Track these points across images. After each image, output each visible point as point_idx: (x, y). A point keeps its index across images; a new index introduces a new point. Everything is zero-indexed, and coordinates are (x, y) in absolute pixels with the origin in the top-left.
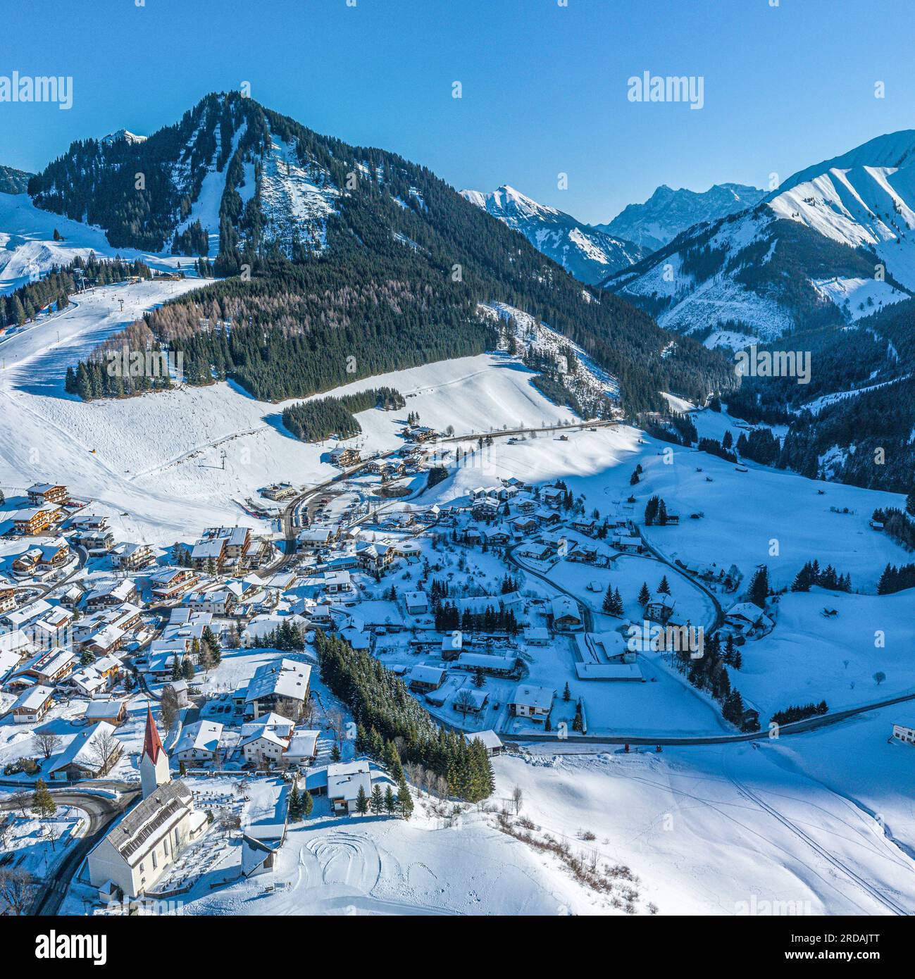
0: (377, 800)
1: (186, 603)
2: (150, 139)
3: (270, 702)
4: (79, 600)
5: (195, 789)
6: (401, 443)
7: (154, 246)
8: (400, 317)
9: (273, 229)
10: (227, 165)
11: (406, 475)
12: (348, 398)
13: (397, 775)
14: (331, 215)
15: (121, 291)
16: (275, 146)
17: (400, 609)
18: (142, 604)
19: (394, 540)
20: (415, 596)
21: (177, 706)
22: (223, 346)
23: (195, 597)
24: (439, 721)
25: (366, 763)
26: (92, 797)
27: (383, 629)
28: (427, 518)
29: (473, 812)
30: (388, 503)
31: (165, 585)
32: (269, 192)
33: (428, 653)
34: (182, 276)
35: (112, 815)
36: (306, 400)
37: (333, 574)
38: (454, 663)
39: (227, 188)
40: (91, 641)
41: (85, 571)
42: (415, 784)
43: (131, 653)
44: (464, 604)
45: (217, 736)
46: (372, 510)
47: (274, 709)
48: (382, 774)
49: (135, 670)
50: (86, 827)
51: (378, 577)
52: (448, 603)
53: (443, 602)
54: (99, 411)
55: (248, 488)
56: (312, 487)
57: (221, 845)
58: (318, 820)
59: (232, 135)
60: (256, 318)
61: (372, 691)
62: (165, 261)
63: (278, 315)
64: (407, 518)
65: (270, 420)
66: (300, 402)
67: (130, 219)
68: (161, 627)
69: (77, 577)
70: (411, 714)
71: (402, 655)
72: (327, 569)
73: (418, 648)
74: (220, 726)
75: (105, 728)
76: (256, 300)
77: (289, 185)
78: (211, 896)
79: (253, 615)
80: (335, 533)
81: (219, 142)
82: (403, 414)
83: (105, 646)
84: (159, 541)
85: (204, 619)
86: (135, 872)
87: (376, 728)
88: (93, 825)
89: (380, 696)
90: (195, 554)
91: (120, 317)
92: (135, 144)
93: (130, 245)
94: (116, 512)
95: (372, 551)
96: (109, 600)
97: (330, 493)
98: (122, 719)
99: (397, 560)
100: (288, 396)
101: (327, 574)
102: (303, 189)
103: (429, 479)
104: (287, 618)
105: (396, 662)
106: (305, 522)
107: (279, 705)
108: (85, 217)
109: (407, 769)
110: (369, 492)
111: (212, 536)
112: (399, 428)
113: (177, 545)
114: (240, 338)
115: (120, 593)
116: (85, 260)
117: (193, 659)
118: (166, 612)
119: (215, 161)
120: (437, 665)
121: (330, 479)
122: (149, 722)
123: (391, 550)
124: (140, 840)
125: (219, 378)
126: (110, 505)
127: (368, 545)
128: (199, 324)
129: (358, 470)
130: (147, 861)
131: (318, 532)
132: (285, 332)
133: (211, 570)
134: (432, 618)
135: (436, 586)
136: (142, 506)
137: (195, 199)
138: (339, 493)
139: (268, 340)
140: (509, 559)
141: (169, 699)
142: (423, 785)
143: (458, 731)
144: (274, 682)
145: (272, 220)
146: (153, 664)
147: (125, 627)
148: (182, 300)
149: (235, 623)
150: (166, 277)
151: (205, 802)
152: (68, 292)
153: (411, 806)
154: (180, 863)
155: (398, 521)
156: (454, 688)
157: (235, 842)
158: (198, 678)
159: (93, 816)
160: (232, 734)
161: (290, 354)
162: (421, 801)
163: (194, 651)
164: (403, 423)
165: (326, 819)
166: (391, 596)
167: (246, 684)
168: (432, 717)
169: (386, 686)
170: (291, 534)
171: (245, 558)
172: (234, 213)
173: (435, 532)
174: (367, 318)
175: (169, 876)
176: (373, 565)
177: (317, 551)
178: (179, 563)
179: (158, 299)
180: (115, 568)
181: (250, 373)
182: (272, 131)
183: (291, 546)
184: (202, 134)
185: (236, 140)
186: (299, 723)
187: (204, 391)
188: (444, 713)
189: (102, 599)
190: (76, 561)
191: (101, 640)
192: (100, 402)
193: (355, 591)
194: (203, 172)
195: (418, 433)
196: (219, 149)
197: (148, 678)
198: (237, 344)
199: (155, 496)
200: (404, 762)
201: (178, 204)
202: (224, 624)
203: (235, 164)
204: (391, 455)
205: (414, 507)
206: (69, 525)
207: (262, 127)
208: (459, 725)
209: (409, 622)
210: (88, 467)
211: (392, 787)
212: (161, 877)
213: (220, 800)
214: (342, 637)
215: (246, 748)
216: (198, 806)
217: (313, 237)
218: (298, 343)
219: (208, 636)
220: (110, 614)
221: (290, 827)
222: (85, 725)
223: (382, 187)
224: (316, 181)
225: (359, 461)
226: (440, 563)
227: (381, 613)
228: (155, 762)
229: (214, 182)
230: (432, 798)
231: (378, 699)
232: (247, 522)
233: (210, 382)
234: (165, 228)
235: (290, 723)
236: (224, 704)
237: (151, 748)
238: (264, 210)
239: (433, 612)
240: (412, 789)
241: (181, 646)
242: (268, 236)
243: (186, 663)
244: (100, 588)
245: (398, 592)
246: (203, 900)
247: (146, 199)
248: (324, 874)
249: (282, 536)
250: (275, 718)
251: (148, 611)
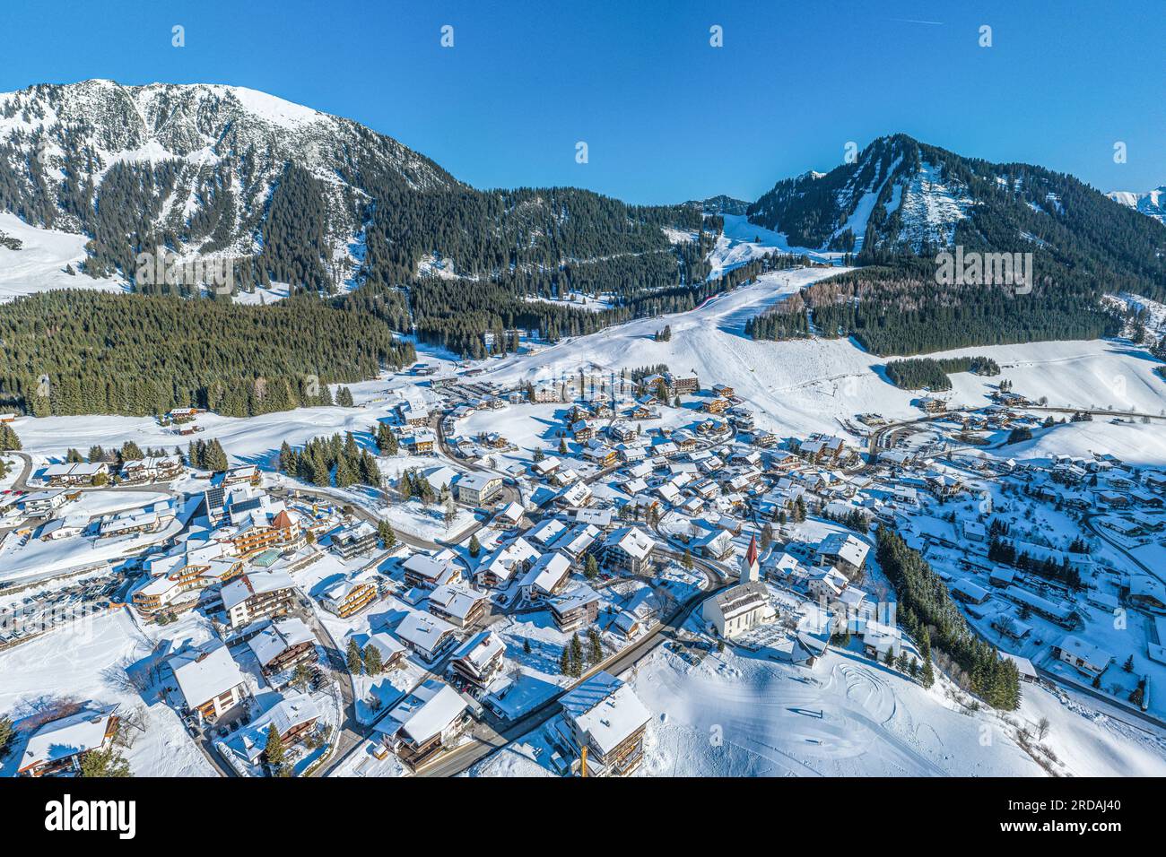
0: (903, 662)
1: (790, 476)
2: (828, 175)
3: (834, 560)
4: (727, 456)
5: (772, 593)
6: (989, 403)
7: (816, 245)
8: (1011, 301)
9: (908, 232)
10: (880, 188)
11: (986, 428)
12: (946, 361)
13: (924, 652)
14: (962, 220)
15: (788, 274)
16: (924, 171)
17: (957, 531)
18: (763, 469)
19: (964, 478)
20: (973, 525)
21: (771, 538)
22: (850, 314)
23: (797, 474)
24: (974, 629)
25: (900, 632)
26: (712, 569)
27: (937, 542)
28: (1001, 467)
29: (992, 715)
30: (964, 447)
31: (779, 461)
32: (911, 205)
33: (975, 573)
34: (832, 265)
35: (721, 586)
36: (908, 358)
37: (902, 488)
38: (1000, 590)
39: (877, 204)
40: (729, 482)
41: (734, 440)
42: (939, 667)
43: (750, 496)
44: (1022, 546)
45: (793, 566)
46: (948, 449)
47: (835, 565)
48: (911, 646)
49: (751, 507)
50: (706, 585)
51: (941, 501)
52: (1006, 541)
53: (1001, 539)
54: (760, 347)
55: (849, 413)
56: (898, 422)
57: (780, 634)
58: (852, 653)
59: (889, 165)
60: (880, 297)
61: (917, 583)
62: (821, 255)
63: (898, 294)
64: (981, 463)
65: (875, 368)
66: (903, 359)
67: (804, 228)
68: (772, 486)
69: (728, 443)
70: (949, 611)
71: (950, 566)
72: (898, 483)
73: (967, 567)
74: (796, 561)
75: (726, 533)
76: (883, 283)
77: (929, 199)
78: (768, 662)
79: (834, 498)
80: (911, 458)
81: (877, 172)
82: (996, 380)
83: (736, 487)
84: (781, 434)
85: (799, 490)
86: (727, 623)
87: (914, 611)
88: (710, 586)
89: (923, 589)
90: (802, 447)
91: (785, 290)
92: (817, 179)
93: (801, 245)
94: (759, 410)
95: (941, 480)
96: (744, 461)
97: (913, 429)
98: (737, 533)
99: (962, 493)
100: (893, 353)
101: (897, 487)
102: (940, 201)
103: (1011, 436)
104: (859, 508)
105: (943, 570)
106: (888, 445)
107: (840, 564)
108: (776, 228)
109: (935, 652)
110: (949, 435)
111: (816, 438)
112: (989, 391)
113: (791, 439)
114: (864, 309)
115: (751, 459)
116: (771, 254)
117: (787, 513)
118: (777, 478)
119: (872, 186)
120: (984, 586)
121: (916, 418)
122: (752, 540)
123: (958, 484)
124: (734, 607)
125: (844, 335)
126: (756, 405)
127: (938, 475)
128: (836, 298)
129: (942, 417)
130: (735, 621)
131: (897, 454)
132: (901, 307)
133: (811, 460)
134: (987, 548)
135: (996, 524)
136: (775, 409)
137: (851, 213)
138: (920, 431)
139: (886, 312)
140: (1085, 523)
141: (767, 532)
142: (947, 670)
143: (991, 645)
144: (840, 547)
145: (908, 226)
146: (762, 507)
147: (750, 480)
148: (828, 281)
149: (820, 499)
150: (820, 265)
151: (776, 604)
152: (757, 273)
153: (932, 682)
154: (754, 633)
155: (970, 464)
156: (995, 610)
157: (790, 638)
158: (788, 525)
159: (711, 581)
160: (803, 570)
161: (902, 323)
162: (942, 681)
163: (789, 508)
164: (995, 387)
165: (858, 655)
166: (951, 519)
167: (819, 541)
168: (968, 624)
169: (930, 584)
170: (875, 450)
171: (836, 459)
172: (879, 221)
173: (1007, 481)
174: (977, 300)
175: (745, 637)
176: (939, 491)
177: (892, 468)
178: (791, 451)
179: (811, 280)
180: (751, 443)
181: (867, 334)
182: (923, 160)
183: (873, 459)
184: (867, 167)
185: (890, 170)
186: (852, 581)
187: (831, 343)
188: (982, 626)
189: (740, 459)
190: (730, 433)
191: (735, 483)
192: (762, 341)
193: (918, 506)
194: (862, 194)
195: (1008, 398)
196: (877, 177)
197: (757, 514)
198: (862, 313)
199: (784, 405)
200: (933, 646)
201: (838, 217)
202: (812, 498)
203: (888, 186)
204: (977, 411)
205: (989, 456)
206: (730, 412)
207: (915, 157)
208: (994, 641)
209: (964, 543)
210: (748, 379)
211: (918, 659)
212: (741, 635)
213: (786, 607)
214: (900, 535)
215: (810, 582)
216: (772, 604)
217: (941, 238)
218: (910, 315)
219: (800, 502)
220: (743, 470)
221: (830, 647)
222: (717, 528)
223: (1018, 195)
224: (954, 194)
225: (945, 410)
226: (1005, 507)
227: (939, 529)
228: (751, 565)
229: (869, 200)
230: (953, 685)
231: (920, 590)
232: (842, 435)
233: (836, 337)
234: (826, 234)
235: (846, 580)
236: (802, 548)
237: (750, 557)
238: (904, 218)
239: (989, 544)
240: (936, 671)
241: (781, 502)
242: (902, 237)
243: (782, 513)
244: (741, 453)
245: (958, 518)
246: (762, 662)
247: (817, 215)
248: (848, 691)
249: (867, 450)
250: (834, 571)
251: (765, 474)
